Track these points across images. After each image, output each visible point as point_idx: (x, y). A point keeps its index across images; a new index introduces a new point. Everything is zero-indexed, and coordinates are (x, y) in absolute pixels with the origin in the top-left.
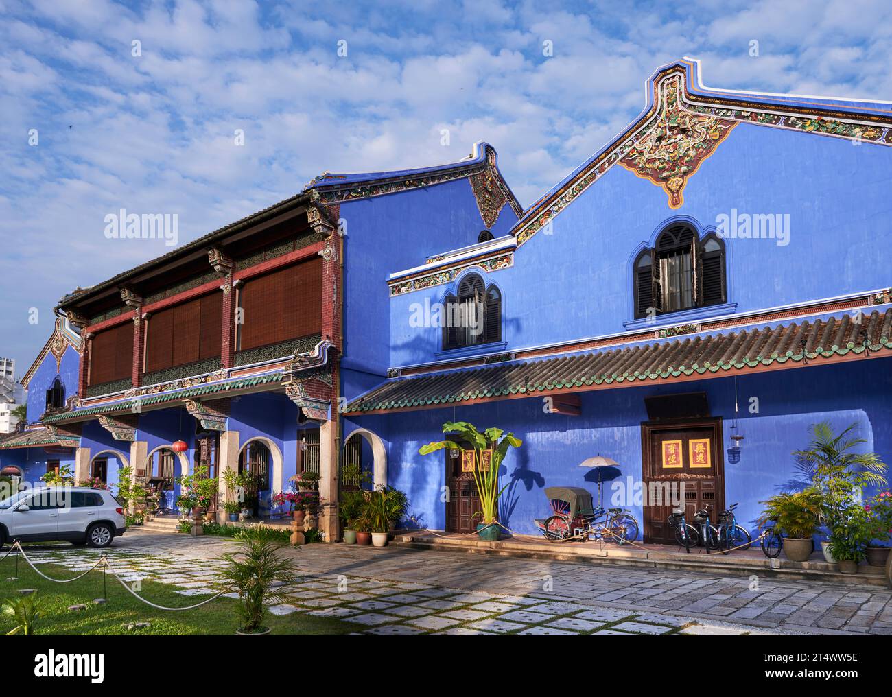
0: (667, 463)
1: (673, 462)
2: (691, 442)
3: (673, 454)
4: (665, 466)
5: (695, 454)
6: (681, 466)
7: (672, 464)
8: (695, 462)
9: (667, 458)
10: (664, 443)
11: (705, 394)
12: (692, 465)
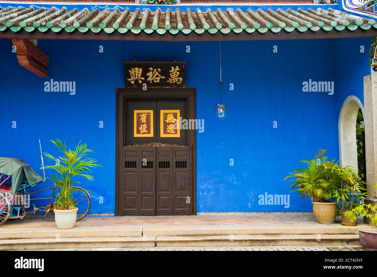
0: (138, 132)
1: (144, 131)
2: (162, 112)
3: (144, 123)
4: (136, 135)
5: (166, 124)
6: (151, 135)
7: (143, 133)
8: (165, 132)
9: (138, 127)
10: (136, 112)
11: (185, 65)
12: (162, 135)
